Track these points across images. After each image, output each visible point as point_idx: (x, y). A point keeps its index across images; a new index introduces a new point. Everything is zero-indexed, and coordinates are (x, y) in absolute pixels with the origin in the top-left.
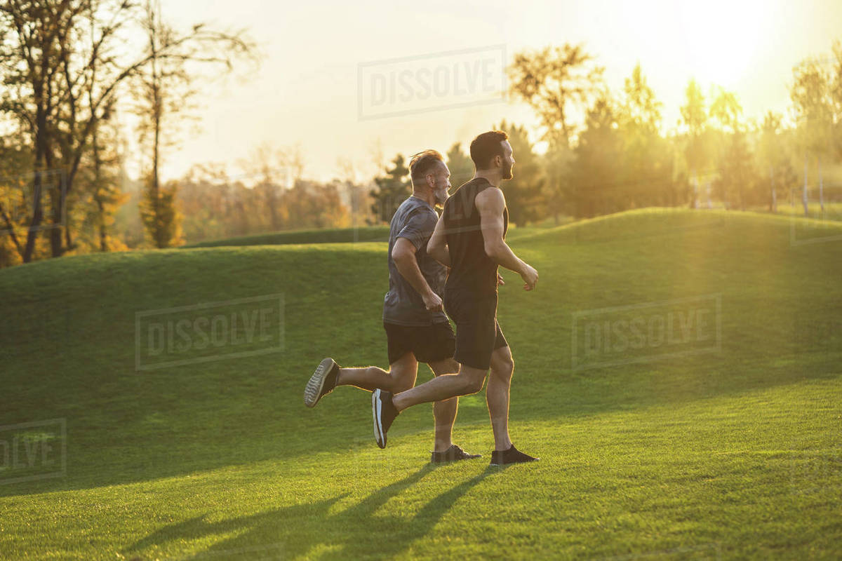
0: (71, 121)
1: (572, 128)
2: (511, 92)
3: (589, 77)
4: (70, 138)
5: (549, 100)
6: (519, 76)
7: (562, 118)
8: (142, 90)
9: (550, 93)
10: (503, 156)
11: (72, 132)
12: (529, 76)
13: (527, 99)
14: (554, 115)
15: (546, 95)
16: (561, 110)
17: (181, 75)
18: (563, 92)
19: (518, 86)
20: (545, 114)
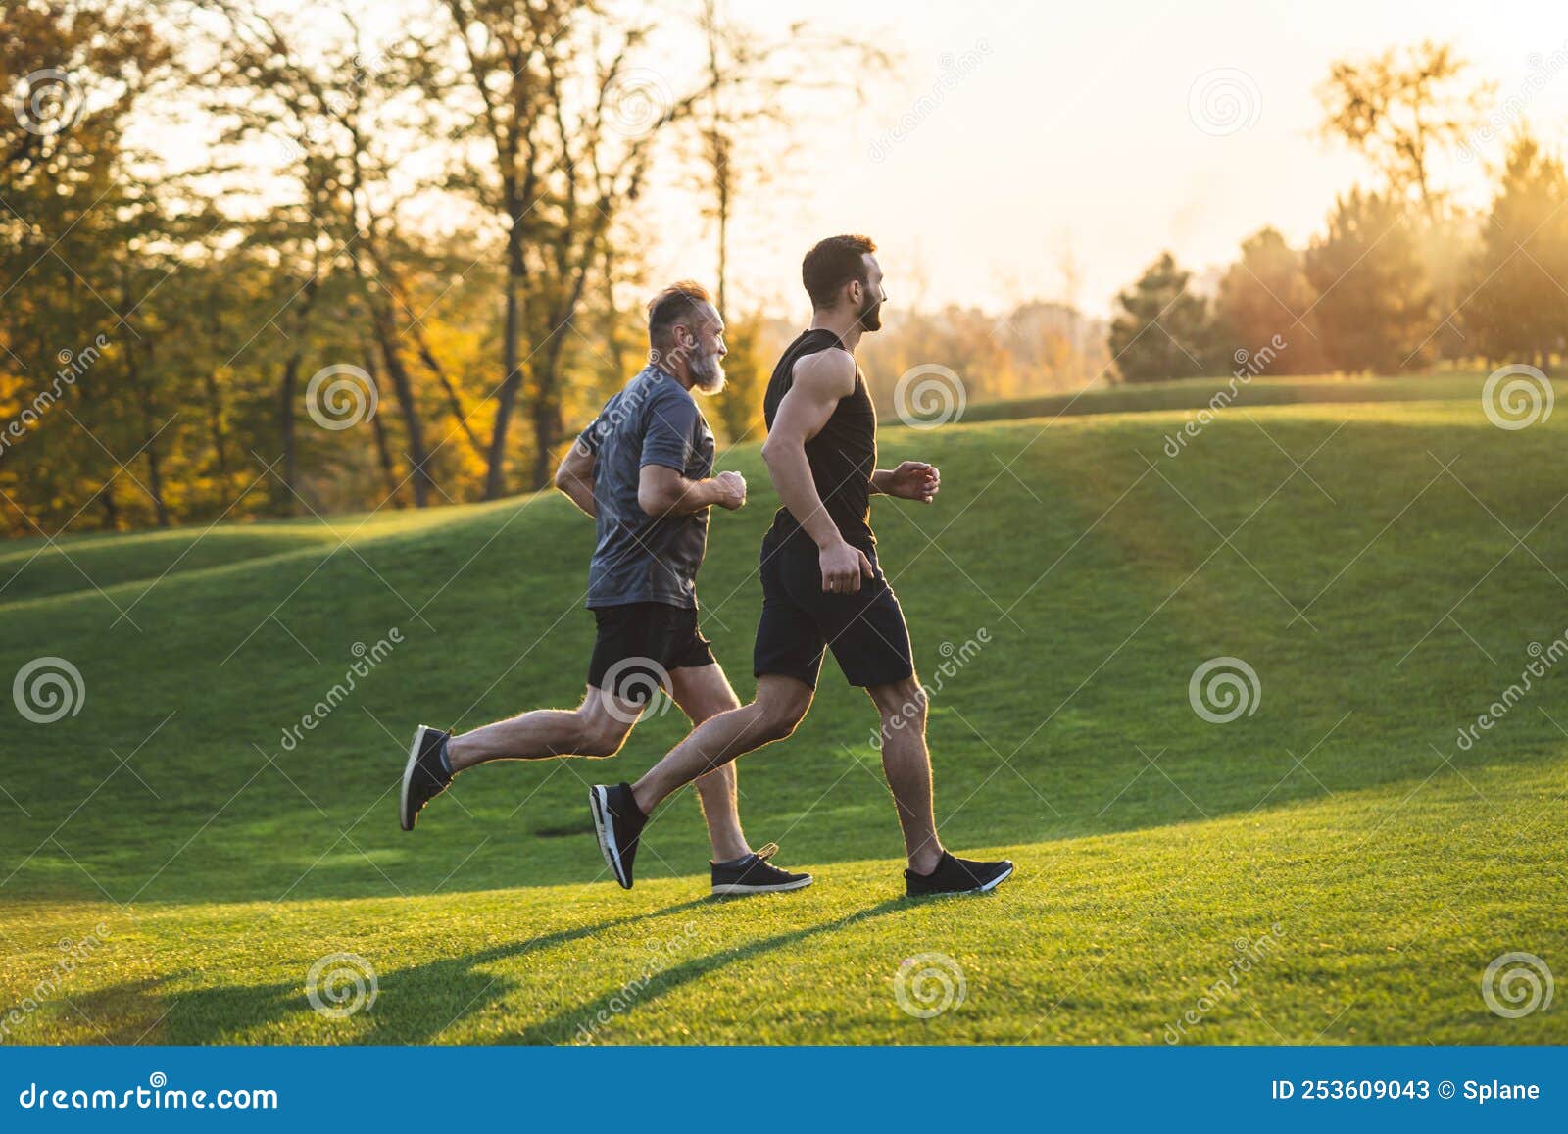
0: (569, 206)
1: (1440, 197)
2: (1324, 130)
3: (1471, 100)
4: (565, 238)
5: (1398, 145)
6: (1340, 101)
7: (1421, 177)
8: (698, 145)
9: (1399, 132)
10: (864, 281)
11: (571, 223)
12: (1358, 101)
13: (1356, 142)
14: (1408, 174)
15: (1392, 136)
16: (1419, 162)
17: (772, 113)
18: (1422, 128)
19: (1337, 120)
20: (1389, 173)
